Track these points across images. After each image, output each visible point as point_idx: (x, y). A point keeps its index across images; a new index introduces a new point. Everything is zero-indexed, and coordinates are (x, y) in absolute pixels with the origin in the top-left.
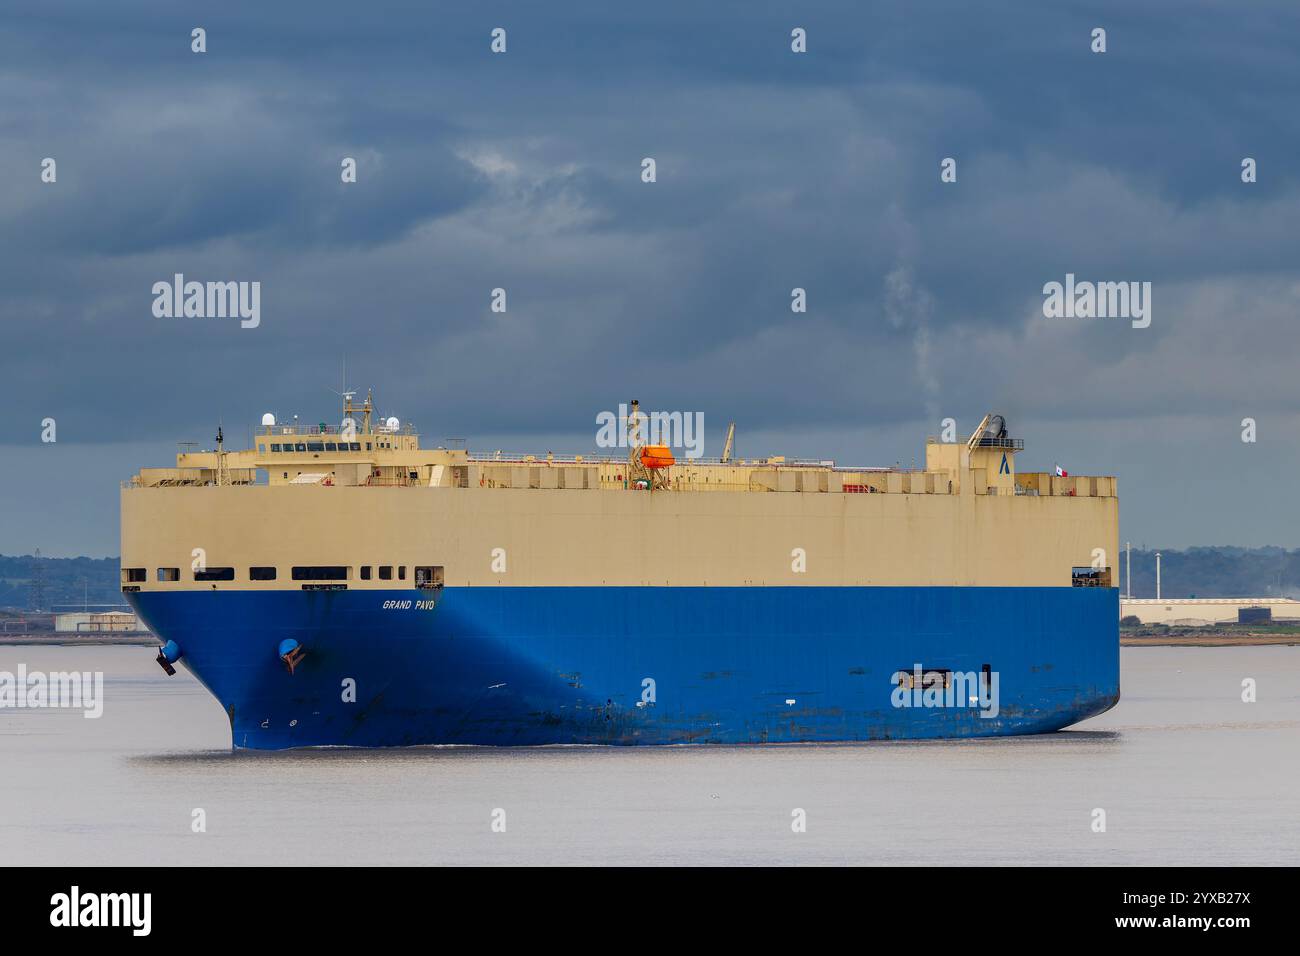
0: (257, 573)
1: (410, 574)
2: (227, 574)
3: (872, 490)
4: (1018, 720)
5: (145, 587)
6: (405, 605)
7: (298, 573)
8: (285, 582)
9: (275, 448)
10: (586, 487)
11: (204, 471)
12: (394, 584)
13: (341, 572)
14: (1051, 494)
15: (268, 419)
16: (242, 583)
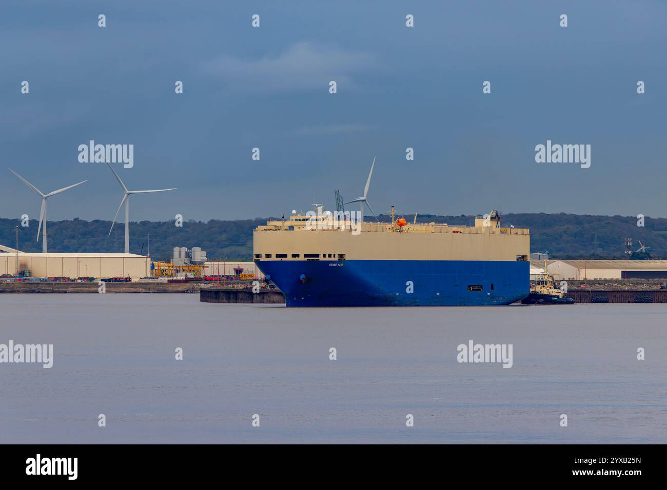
0: (294, 256)
1: (336, 256)
2: (285, 256)
3: (461, 232)
4: (501, 300)
5: (261, 259)
6: (335, 265)
7: (306, 256)
8: (302, 258)
9: (296, 220)
10: (383, 231)
11: (275, 226)
12: (332, 259)
13: (317, 256)
14: (511, 234)
15: (294, 212)
16: (289, 258)
